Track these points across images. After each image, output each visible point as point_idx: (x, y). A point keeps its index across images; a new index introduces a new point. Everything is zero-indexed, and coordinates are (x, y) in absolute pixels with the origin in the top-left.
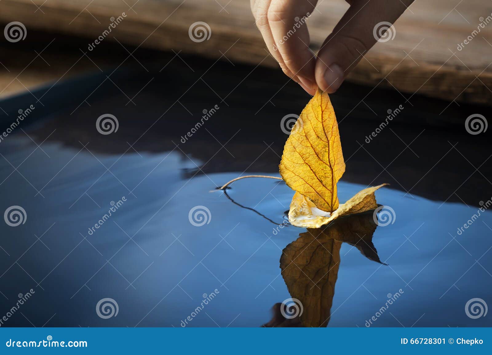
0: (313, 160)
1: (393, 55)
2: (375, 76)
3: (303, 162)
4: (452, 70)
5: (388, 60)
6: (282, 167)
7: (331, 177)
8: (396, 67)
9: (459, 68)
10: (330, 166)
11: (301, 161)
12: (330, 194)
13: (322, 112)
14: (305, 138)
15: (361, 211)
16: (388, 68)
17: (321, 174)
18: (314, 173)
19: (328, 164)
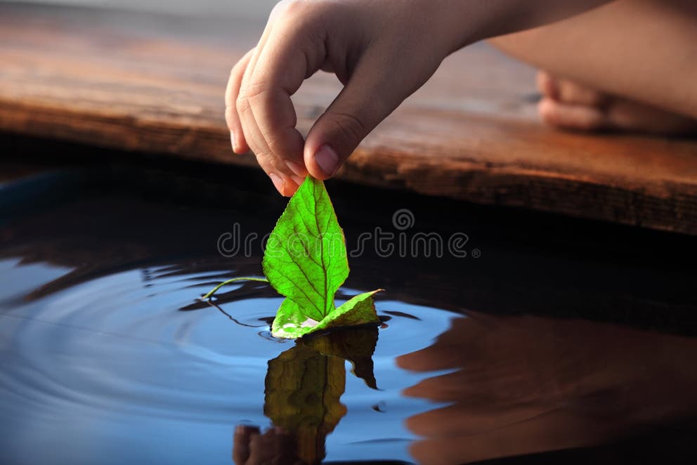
0: (303, 258)
1: (410, 151)
2: (388, 177)
3: (291, 261)
4: (481, 167)
5: (404, 157)
6: (265, 264)
7: (324, 280)
8: (414, 165)
9: (489, 165)
10: (324, 267)
11: (289, 259)
12: (323, 301)
13: (316, 203)
14: (293, 231)
15: (359, 323)
16: (404, 167)
17: (312, 276)
18: (304, 274)
19: (321, 264)
